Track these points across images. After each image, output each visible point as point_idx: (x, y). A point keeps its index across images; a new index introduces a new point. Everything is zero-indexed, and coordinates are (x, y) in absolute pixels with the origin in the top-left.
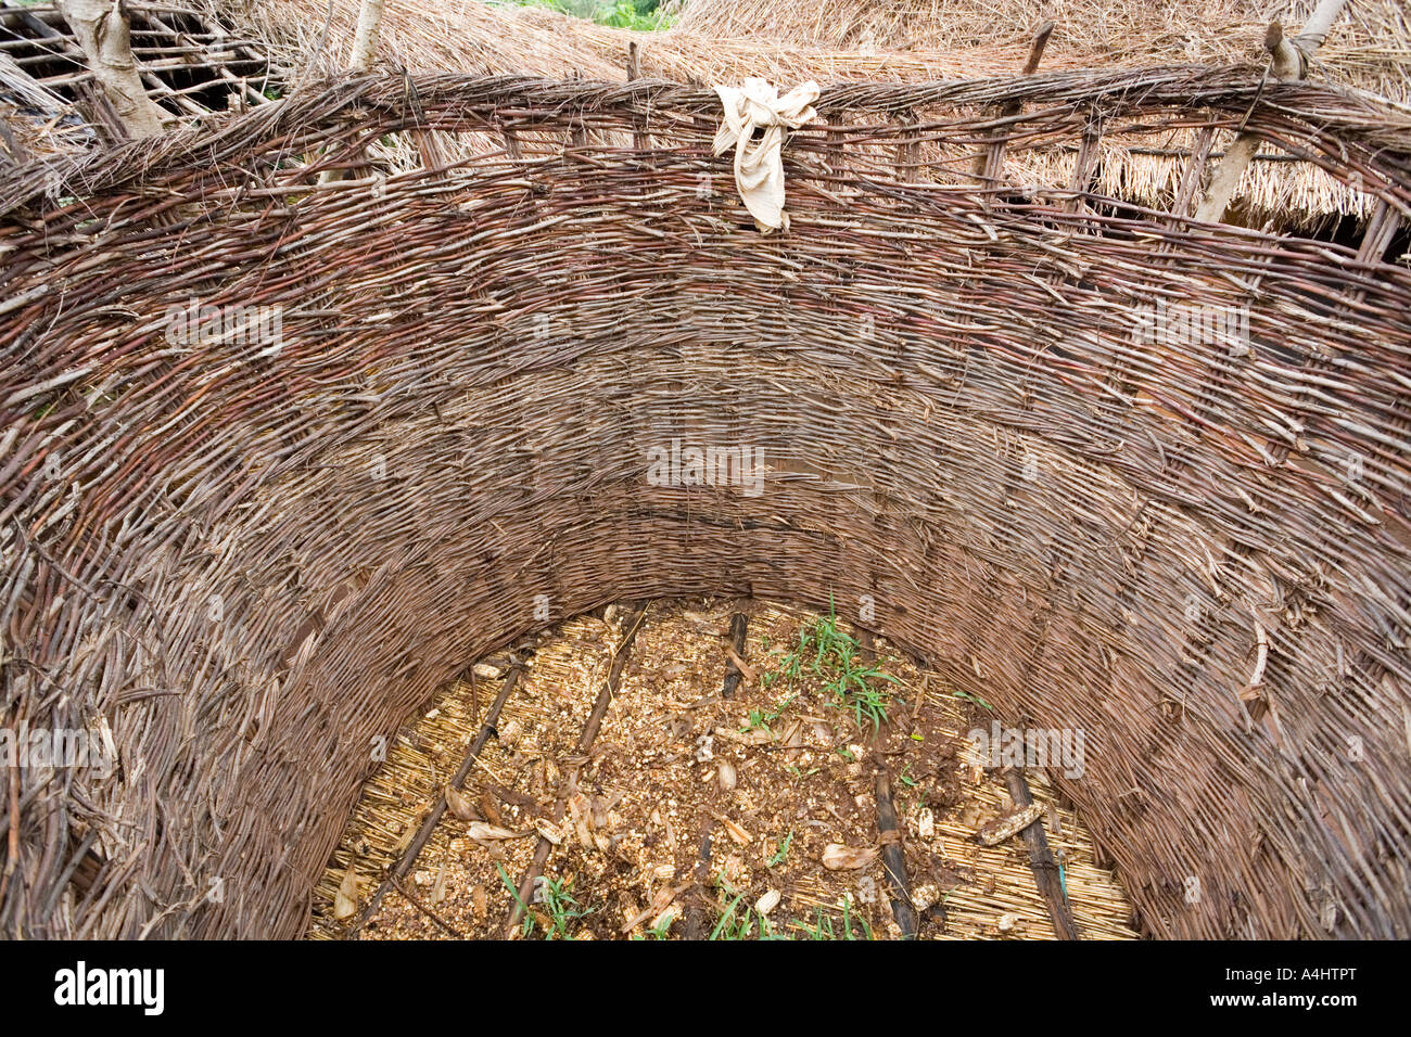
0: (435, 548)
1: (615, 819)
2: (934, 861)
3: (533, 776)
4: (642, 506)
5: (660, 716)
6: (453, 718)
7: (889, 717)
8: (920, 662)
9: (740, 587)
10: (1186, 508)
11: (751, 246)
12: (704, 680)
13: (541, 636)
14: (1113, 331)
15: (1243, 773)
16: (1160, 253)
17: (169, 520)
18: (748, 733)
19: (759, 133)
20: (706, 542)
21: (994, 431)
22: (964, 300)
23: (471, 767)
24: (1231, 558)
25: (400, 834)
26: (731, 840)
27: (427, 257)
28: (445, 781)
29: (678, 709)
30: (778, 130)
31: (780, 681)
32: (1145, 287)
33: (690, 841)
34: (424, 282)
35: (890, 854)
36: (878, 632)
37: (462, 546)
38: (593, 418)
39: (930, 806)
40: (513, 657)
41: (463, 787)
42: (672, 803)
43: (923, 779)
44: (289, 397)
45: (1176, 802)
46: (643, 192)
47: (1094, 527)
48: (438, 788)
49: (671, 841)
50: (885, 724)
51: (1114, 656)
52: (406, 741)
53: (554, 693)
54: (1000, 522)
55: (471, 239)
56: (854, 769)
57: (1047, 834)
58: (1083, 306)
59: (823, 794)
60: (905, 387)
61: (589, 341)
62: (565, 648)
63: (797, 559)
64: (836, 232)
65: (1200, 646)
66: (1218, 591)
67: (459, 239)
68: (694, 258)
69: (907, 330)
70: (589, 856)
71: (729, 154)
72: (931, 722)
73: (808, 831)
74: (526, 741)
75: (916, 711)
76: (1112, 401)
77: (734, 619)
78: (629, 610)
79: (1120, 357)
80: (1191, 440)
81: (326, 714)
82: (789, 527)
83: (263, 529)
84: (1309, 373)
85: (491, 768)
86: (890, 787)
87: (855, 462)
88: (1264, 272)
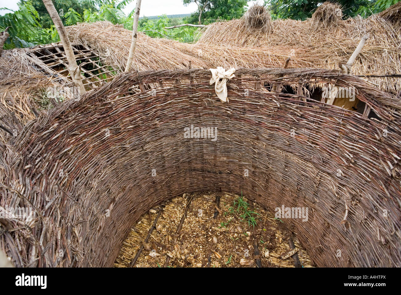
0: (141, 180)
1: (186, 251)
2: (269, 264)
3: (165, 239)
4: (192, 168)
5: (197, 224)
6: (145, 224)
7: (257, 224)
8: (265, 209)
9: (218, 189)
10: (329, 174)
11: (219, 105)
12: (209, 214)
13: (167, 202)
14: (309, 129)
15: (345, 242)
16: (319, 111)
17: (84, 179)
18: (220, 228)
19: (221, 80)
20: (209, 177)
21: (281, 151)
22: (272, 120)
23: (149, 237)
24: (339, 187)
25: (132, 255)
26: (216, 257)
27: (142, 112)
28: (143, 241)
29: (202, 222)
30: (225, 79)
31: (229, 214)
32: (316, 119)
33: (205, 257)
34: (140, 118)
35: (257, 261)
36: (254, 201)
37: (147, 180)
38: (180, 147)
39: (268, 249)
40: (160, 207)
41: (148, 242)
42: (201, 247)
43: (266, 241)
44: (110, 147)
45: (330, 249)
46: (193, 94)
47: (307, 177)
48: (141, 242)
49: (200, 257)
50: (256, 226)
51: (313, 210)
52: (133, 230)
53: (170, 217)
54: (284, 174)
55: (151, 107)
56: (248, 238)
57: (299, 257)
58: (301, 122)
59: (240, 245)
60: (259, 140)
61: (179, 129)
62: (173, 205)
63: (233, 182)
64: (241, 102)
65: (333, 209)
66: (336, 195)
67: (149, 108)
68: (205, 108)
69: (259, 126)
70: (180, 261)
71: (214, 84)
72: (268, 226)
73: (236, 255)
74: (163, 230)
75: (264, 223)
76: (309, 146)
77: (217, 197)
78: (189, 195)
79: (311, 135)
80: (329, 157)
81: (115, 223)
82: (231, 173)
83: (103, 179)
84: (354, 143)
85: (155, 237)
86: (258, 243)
87: (247, 157)
88: (342, 118)
